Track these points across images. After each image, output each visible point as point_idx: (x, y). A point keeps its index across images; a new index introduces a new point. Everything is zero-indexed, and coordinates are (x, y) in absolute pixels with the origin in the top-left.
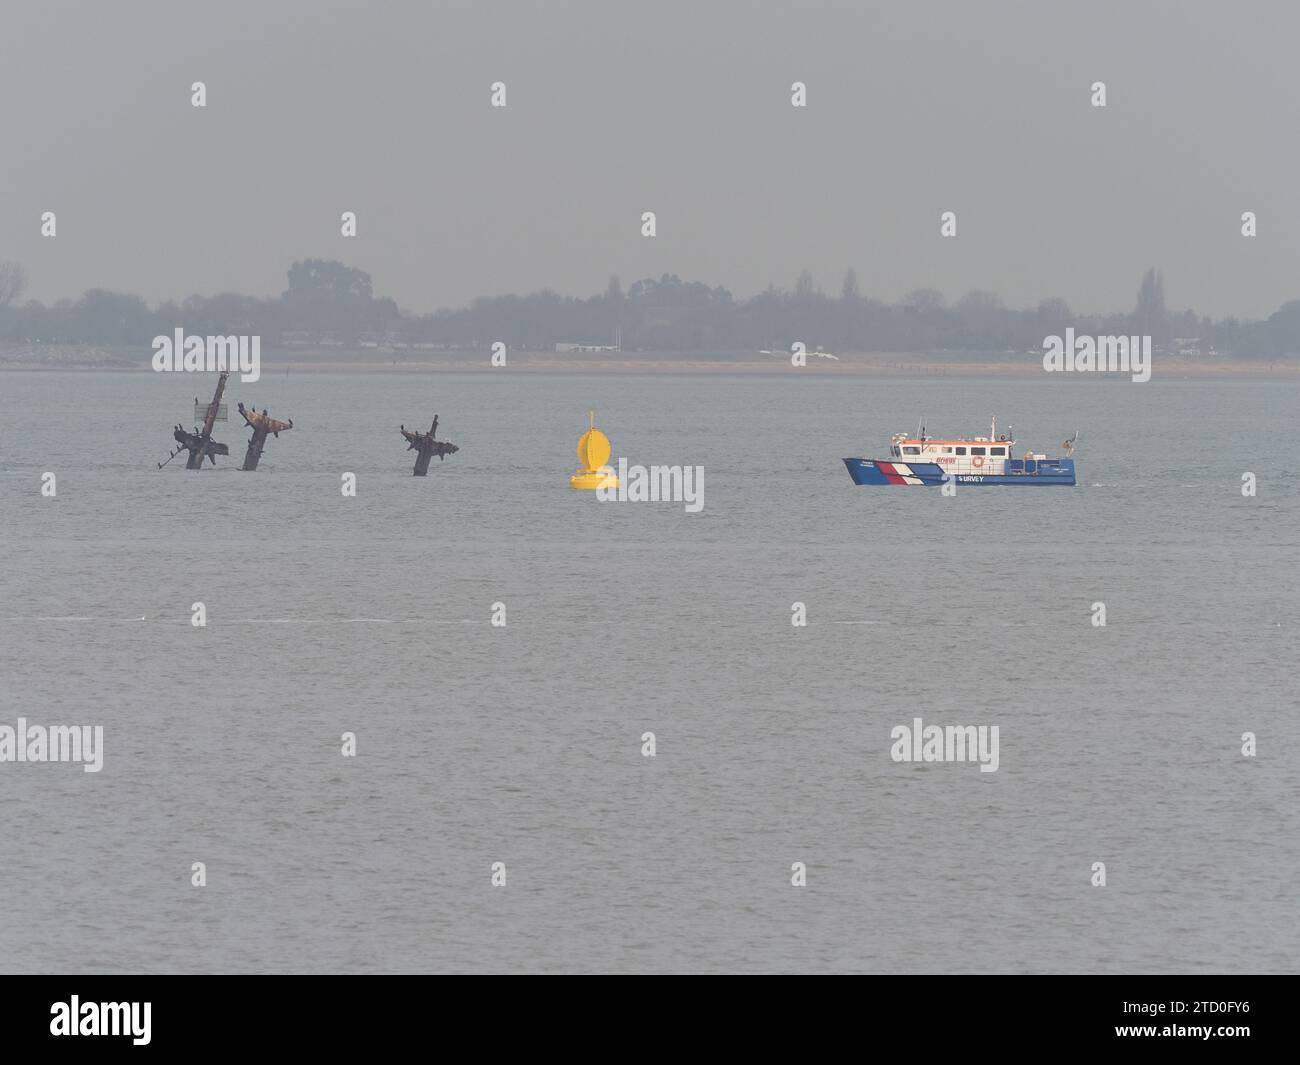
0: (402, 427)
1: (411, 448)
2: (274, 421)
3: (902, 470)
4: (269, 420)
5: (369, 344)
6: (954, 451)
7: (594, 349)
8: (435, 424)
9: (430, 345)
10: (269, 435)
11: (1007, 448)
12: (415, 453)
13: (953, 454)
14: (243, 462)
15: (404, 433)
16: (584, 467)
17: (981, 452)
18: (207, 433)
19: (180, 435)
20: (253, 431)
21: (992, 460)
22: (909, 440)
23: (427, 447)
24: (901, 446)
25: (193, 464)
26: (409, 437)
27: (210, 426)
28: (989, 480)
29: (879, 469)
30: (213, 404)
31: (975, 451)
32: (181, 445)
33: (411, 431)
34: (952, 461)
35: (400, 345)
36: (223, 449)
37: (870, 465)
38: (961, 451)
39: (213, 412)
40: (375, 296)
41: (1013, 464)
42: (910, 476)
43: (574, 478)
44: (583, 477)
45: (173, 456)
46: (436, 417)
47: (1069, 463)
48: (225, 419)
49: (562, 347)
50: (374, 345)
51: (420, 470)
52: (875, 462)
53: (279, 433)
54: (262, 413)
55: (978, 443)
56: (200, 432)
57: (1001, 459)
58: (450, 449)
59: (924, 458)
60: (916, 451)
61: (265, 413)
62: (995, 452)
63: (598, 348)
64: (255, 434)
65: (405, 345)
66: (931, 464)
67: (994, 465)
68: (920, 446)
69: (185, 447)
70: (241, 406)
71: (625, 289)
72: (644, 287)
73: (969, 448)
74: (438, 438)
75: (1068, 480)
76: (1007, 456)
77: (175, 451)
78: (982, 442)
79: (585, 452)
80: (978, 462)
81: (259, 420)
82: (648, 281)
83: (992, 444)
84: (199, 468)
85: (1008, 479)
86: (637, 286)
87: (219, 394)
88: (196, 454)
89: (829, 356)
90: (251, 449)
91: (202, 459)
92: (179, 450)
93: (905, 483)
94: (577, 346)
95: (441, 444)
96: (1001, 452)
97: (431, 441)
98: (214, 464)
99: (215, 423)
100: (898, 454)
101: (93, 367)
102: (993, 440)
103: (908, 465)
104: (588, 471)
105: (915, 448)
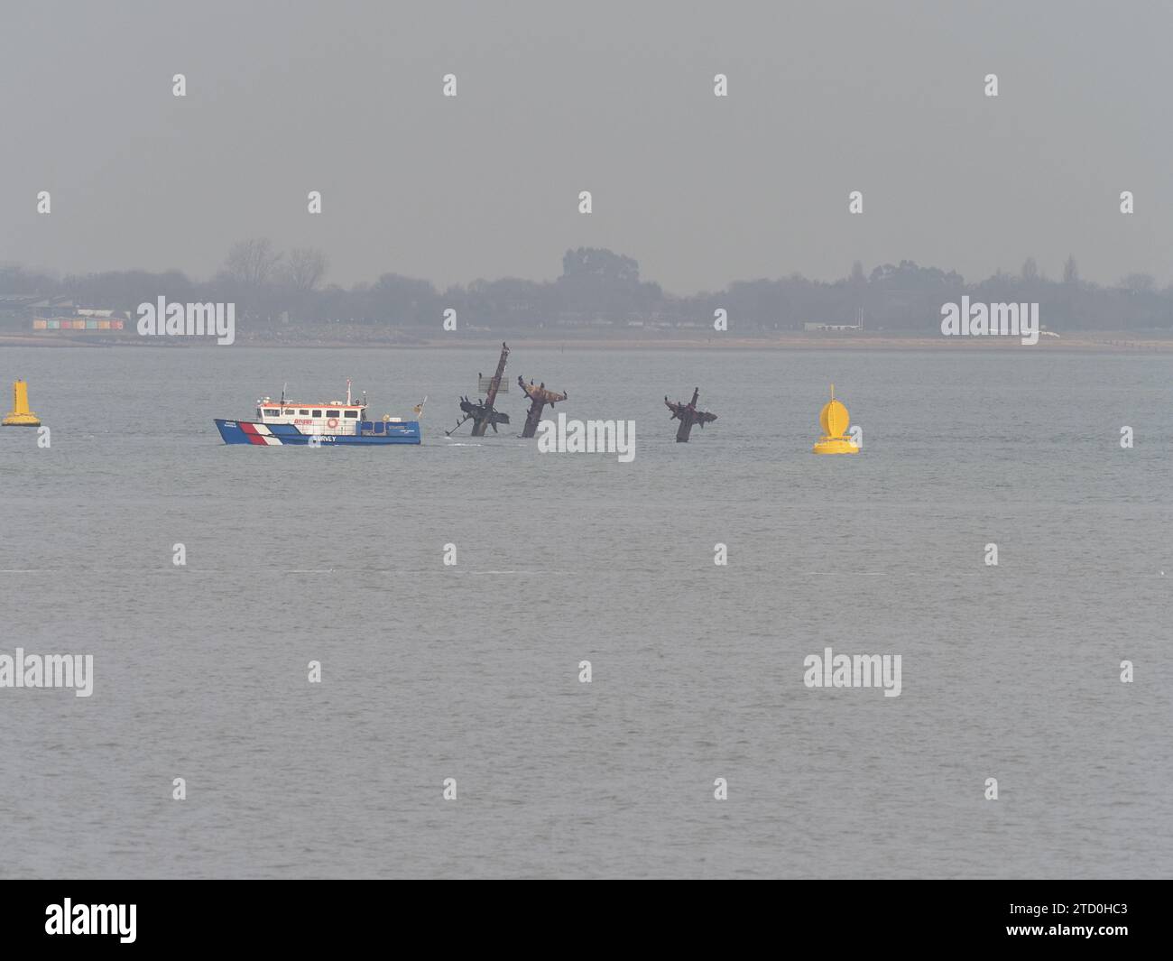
0: (666, 399)
1: (673, 417)
2: (550, 393)
3: (261, 430)
4: (546, 392)
5: (635, 324)
6: (311, 413)
7: (839, 328)
8: (696, 396)
9: (691, 324)
10: (545, 406)
11: (359, 411)
12: (678, 422)
13: (310, 416)
14: (522, 431)
15: (668, 404)
16: (825, 434)
17: (336, 414)
18: (490, 403)
19: (465, 406)
20: (531, 402)
21: (345, 422)
22: (271, 403)
23: (688, 416)
24: (262, 409)
25: (477, 432)
26: (672, 408)
27: (493, 397)
28: (342, 440)
29: (241, 429)
30: (496, 377)
31: (330, 414)
32: (466, 414)
33: (674, 402)
34: (308, 422)
35: (663, 324)
36: (504, 418)
37: (233, 425)
38: (317, 414)
39: (496, 384)
40: (642, 279)
41: (364, 425)
42: (269, 435)
43: (816, 445)
44: (825, 444)
45: (459, 425)
46: (697, 389)
47: (414, 425)
48: (506, 391)
49: (810, 326)
50: (641, 324)
51: (682, 437)
52: (237, 423)
53: (555, 403)
54: (540, 385)
55: (333, 406)
56: (484, 403)
57: (352, 421)
58: (710, 418)
59: (283, 419)
60: (276, 413)
61: (542, 386)
62: (348, 414)
63: (842, 327)
64: (533, 406)
65: (668, 324)
66: (288, 425)
67: (347, 426)
68: (280, 409)
69: (469, 417)
70: (520, 378)
71: (867, 272)
72: (885, 271)
73: (324, 411)
74: (697, 409)
75: (414, 440)
76: (359, 419)
77: (461, 420)
78: (337, 406)
79: (826, 420)
80: (332, 423)
81: (536, 392)
82: (888, 266)
83: (347, 407)
84: (482, 435)
85: (359, 439)
86: (878, 271)
87: (501, 368)
88: (479, 423)
89: (1051, 334)
90: (529, 418)
91: (485, 427)
92: (465, 419)
93: (265, 444)
94: (824, 325)
95: (701, 413)
96: (354, 414)
97: (692, 412)
98: (496, 431)
99: (497, 395)
100: (259, 415)
101: (388, 345)
102: (349, 404)
103: (267, 425)
104: (829, 438)
105: (277, 411)
